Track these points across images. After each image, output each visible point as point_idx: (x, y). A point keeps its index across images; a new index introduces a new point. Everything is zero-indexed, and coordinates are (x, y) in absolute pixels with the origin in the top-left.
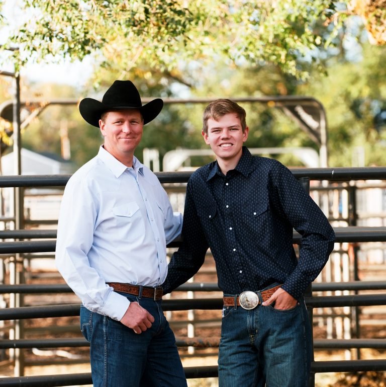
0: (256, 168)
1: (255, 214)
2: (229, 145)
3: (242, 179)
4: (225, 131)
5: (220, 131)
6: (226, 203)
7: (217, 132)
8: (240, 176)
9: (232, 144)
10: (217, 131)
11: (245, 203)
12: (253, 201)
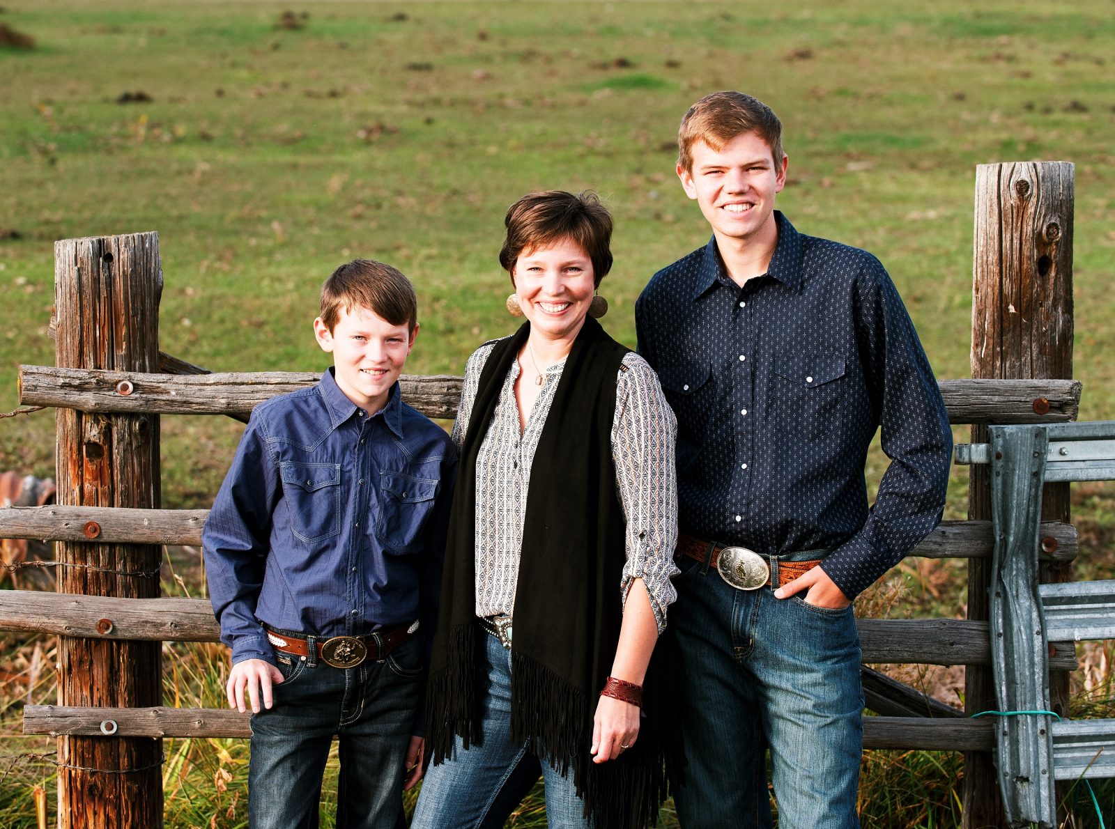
0: (816, 272)
1: (809, 379)
2: (745, 207)
3: (779, 293)
4: (734, 173)
5: (723, 172)
6: (739, 349)
7: (717, 174)
8: (777, 286)
9: (752, 205)
10: (716, 172)
11: (786, 351)
12: (806, 348)
